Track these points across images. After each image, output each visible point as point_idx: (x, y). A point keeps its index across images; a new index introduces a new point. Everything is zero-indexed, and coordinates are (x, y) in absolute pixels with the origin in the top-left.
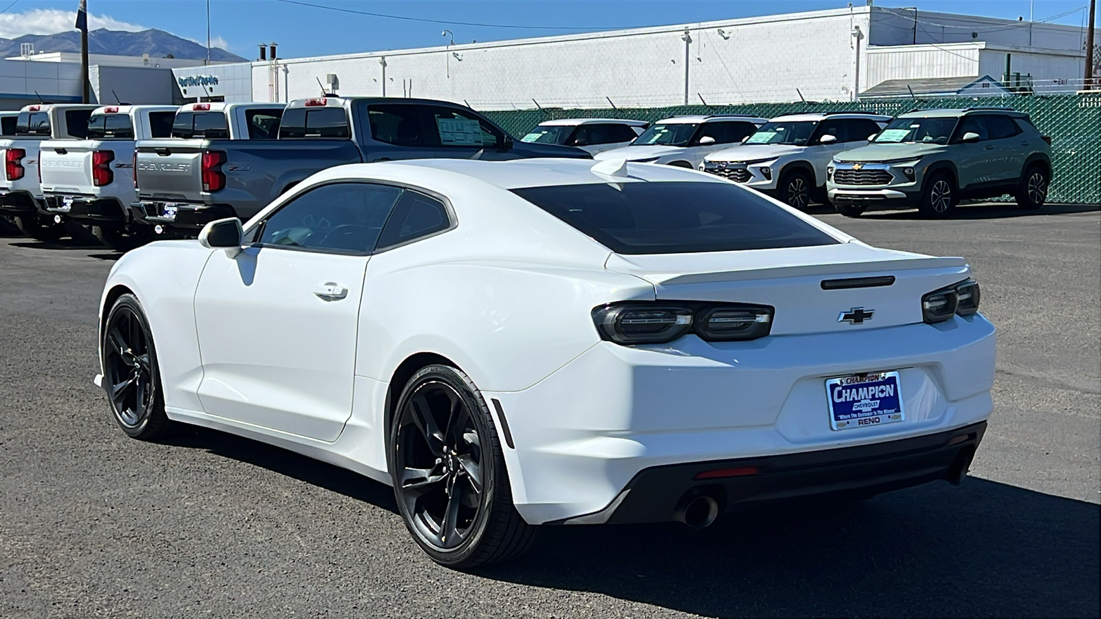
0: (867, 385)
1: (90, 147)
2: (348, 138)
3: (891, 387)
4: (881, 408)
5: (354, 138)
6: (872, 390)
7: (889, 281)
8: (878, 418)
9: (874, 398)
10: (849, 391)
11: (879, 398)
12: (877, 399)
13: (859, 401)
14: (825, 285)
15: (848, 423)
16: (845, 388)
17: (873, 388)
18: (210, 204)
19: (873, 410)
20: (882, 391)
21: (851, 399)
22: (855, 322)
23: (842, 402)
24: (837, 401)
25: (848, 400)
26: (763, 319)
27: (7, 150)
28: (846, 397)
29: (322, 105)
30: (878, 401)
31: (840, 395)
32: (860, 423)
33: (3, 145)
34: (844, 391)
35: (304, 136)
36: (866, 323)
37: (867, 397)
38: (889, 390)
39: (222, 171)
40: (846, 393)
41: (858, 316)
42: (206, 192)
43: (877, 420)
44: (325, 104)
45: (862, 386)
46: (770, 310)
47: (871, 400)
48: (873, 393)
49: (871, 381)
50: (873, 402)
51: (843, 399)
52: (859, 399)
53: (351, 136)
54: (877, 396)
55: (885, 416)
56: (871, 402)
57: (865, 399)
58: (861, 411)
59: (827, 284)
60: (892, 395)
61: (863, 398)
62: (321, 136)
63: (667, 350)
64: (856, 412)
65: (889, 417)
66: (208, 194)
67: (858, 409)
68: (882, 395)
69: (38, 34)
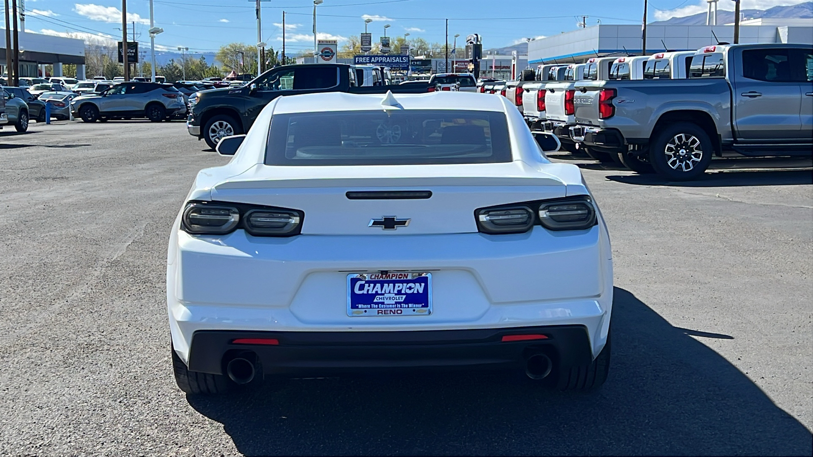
0: (394, 282)
1: (564, 87)
2: (724, 77)
3: (421, 285)
4: (406, 302)
5: (727, 77)
6: (399, 287)
7: (428, 195)
8: (401, 310)
9: (399, 292)
10: (372, 285)
11: (406, 294)
12: (403, 294)
13: (383, 294)
14: (350, 195)
15: (366, 311)
16: (369, 282)
17: (401, 285)
18: (604, 128)
19: (396, 303)
20: (410, 288)
21: (374, 292)
22: (385, 228)
23: (363, 294)
24: (357, 291)
25: (370, 292)
26: (295, 220)
27: (539, 91)
28: (368, 290)
29: (712, 51)
30: (404, 296)
31: (362, 287)
32: (378, 313)
33: (536, 87)
34: (367, 285)
35: (701, 76)
36: (399, 230)
37: (392, 292)
38: (419, 288)
39: (613, 104)
40: (369, 286)
41: (389, 223)
42: (601, 119)
43: (399, 312)
44: (714, 51)
45: (389, 282)
46: (301, 214)
47: (396, 294)
48: (400, 289)
49: (398, 279)
50: (398, 296)
51: (365, 292)
52: (383, 292)
53: (725, 76)
54: (403, 292)
55: (408, 310)
56: (395, 296)
57: (390, 293)
58: (383, 303)
59: (351, 195)
60: (421, 292)
61: (387, 292)
62: (710, 76)
63: (214, 240)
64: (377, 303)
65: (414, 310)
66: (602, 120)
67: (381, 301)
68: (408, 291)
69: (784, 5)
